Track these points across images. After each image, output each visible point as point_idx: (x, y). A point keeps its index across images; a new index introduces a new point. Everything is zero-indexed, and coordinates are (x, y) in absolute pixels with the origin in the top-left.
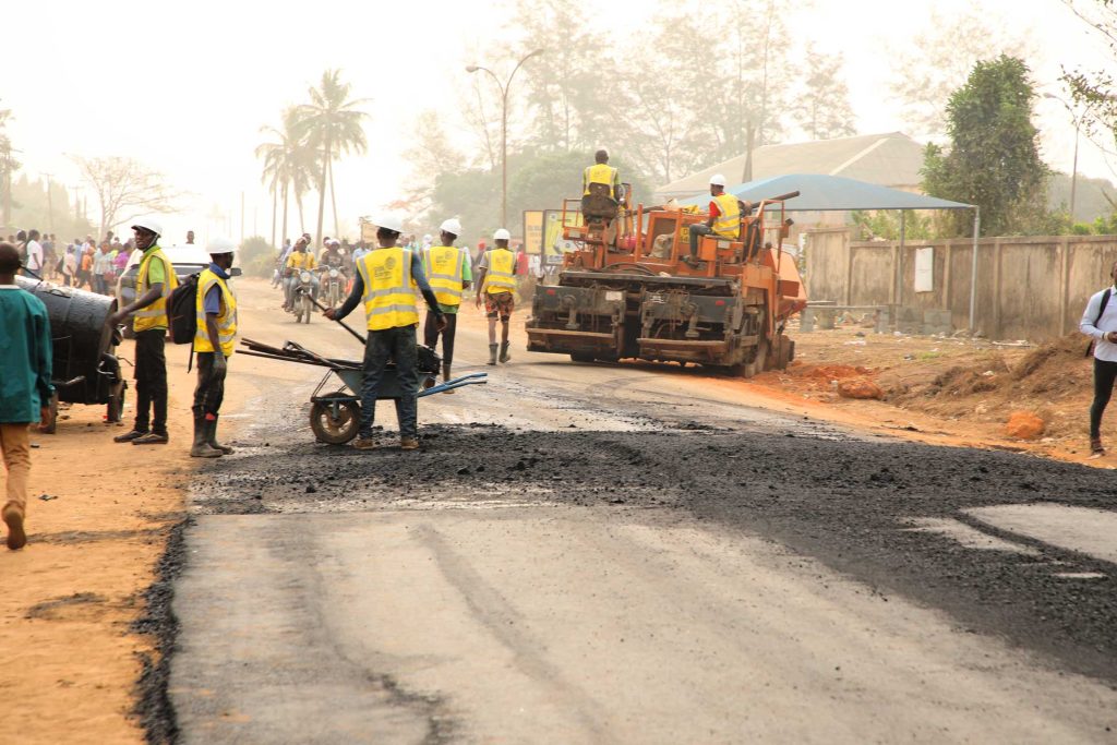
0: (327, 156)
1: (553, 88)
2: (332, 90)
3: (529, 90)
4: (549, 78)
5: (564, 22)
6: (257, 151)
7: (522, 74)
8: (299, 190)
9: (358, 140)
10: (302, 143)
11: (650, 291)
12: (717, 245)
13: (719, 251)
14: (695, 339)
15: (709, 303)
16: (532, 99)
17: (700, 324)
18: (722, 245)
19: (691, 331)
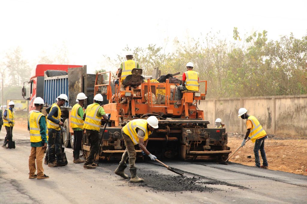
1: (15, 72)
3: (9, 72)
4: (14, 70)
5: (17, 58)
7: (8, 69)
11: (185, 127)
12: (194, 94)
13: (194, 98)
14: (209, 150)
15: (212, 131)
16: (10, 75)
17: (211, 142)
18: (196, 95)
19: (207, 146)
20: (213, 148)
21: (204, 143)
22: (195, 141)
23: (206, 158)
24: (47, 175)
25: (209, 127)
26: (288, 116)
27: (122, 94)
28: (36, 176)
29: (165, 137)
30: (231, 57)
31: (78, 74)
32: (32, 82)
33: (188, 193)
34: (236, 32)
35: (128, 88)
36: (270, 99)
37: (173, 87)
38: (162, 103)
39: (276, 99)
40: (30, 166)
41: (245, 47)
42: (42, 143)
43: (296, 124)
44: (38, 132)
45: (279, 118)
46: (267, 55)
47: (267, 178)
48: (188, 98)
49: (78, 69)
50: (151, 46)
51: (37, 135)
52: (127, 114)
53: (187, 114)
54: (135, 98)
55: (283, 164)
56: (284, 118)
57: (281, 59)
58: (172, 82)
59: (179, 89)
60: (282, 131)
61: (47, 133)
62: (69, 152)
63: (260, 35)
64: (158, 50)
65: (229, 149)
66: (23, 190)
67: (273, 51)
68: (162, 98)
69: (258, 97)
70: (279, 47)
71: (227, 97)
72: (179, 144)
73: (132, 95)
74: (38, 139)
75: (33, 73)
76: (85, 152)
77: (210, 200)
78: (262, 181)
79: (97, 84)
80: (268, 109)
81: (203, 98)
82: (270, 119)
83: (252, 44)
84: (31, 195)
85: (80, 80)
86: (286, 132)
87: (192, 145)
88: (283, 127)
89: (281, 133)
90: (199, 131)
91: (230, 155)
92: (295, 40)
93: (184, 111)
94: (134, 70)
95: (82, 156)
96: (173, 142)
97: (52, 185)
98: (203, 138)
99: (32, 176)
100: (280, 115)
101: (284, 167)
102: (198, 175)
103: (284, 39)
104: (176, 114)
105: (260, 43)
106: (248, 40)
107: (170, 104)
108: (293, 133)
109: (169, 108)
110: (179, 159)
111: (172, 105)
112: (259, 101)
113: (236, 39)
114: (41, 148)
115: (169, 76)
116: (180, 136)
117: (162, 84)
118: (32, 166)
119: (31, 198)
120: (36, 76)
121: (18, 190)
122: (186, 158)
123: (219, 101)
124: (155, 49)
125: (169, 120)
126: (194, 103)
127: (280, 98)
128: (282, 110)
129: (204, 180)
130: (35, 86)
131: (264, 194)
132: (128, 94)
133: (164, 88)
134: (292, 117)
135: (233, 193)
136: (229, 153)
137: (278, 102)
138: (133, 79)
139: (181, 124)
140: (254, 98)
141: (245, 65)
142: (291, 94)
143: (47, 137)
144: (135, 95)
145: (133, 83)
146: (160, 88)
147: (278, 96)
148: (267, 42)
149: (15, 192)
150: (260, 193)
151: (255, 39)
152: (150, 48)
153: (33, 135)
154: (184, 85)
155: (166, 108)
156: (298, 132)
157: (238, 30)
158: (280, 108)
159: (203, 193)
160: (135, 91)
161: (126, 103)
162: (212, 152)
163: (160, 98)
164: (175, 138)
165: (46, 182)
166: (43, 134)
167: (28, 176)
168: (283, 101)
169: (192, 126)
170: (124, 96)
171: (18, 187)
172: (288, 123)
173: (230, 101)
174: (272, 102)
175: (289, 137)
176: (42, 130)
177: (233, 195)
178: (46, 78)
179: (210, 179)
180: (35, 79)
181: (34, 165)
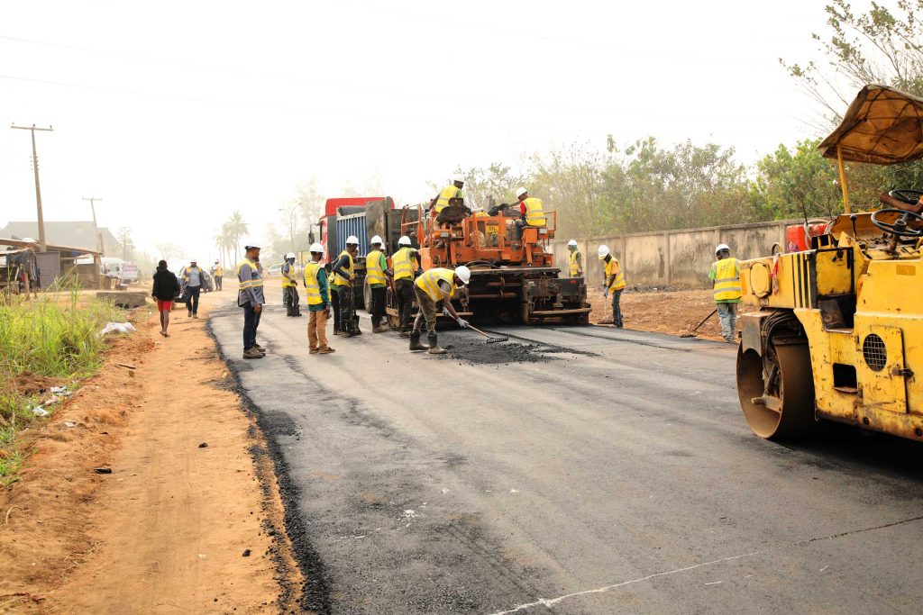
0: (236, 238)
1: (310, 212)
2: (237, 217)
3: (302, 213)
4: (308, 209)
5: (312, 191)
6: (213, 238)
7: (299, 207)
8: (228, 250)
9: (246, 232)
10: (228, 234)
11: (526, 278)
12: (538, 231)
13: (539, 236)
14: (561, 309)
15: (566, 282)
16: (303, 216)
17: (565, 298)
18: (542, 231)
19: (558, 304)
20: (566, 306)
21: (554, 299)
22: (540, 298)
23: (557, 319)
24: (332, 348)
25: (561, 276)
26: (687, 258)
27: (436, 234)
28: (318, 349)
29: (498, 292)
30: (605, 176)
31: (378, 210)
32: (321, 224)
33: (517, 364)
34: (611, 141)
35: (444, 226)
36: (662, 235)
37: (509, 221)
38: (494, 246)
39: (669, 234)
40: (309, 336)
41: (626, 162)
42: (324, 306)
43: (697, 270)
44: (318, 291)
45: (675, 261)
46: (656, 172)
47: (632, 341)
48: (529, 236)
49: (379, 203)
50: (495, 166)
51: (316, 295)
52: (446, 263)
53: (530, 259)
54: (455, 240)
55: (664, 323)
56: (681, 261)
57: (676, 176)
58: (508, 215)
59: (517, 224)
60: (678, 280)
61: (329, 292)
62: (365, 318)
63: (645, 143)
64: (505, 171)
65: (589, 306)
66: (299, 367)
67: (666, 166)
68: (495, 239)
69: (644, 234)
70: (672, 160)
71: (603, 234)
72: (518, 302)
73: (450, 236)
74: (318, 300)
75: (323, 212)
76: (390, 317)
77: (542, 372)
78: (622, 345)
79: (404, 222)
80: (660, 250)
81: (551, 236)
82: (662, 263)
83: (635, 156)
84: (307, 373)
85: (382, 218)
86: (684, 280)
87: (538, 302)
88: (680, 274)
89: (678, 284)
90: (546, 283)
91: (590, 314)
92: (696, 150)
93: (525, 256)
94: (451, 200)
95: (386, 323)
96: (509, 299)
97: (338, 362)
98: (551, 292)
99: (314, 350)
100: (676, 257)
101: (664, 327)
102: (536, 342)
103: (680, 148)
104: (515, 260)
105: (645, 156)
106: (628, 153)
107: (506, 246)
108: (694, 282)
109: (505, 253)
110: (518, 323)
111: (509, 248)
112: (646, 239)
113: (611, 150)
114: (322, 312)
115: (503, 207)
116: (519, 290)
117: (494, 218)
118: (313, 336)
119: (306, 377)
120: (326, 216)
121: (291, 368)
122: (529, 320)
123: (591, 240)
124: (501, 169)
125: (505, 268)
126: (539, 243)
127: (676, 234)
128: (679, 250)
129: (543, 348)
130: (325, 229)
131: (618, 362)
132: (445, 235)
133: (497, 224)
134: (692, 259)
135: (576, 362)
136: (588, 313)
137: (673, 239)
138: (452, 212)
139: (522, 274)
140: (640, 234)
141: (627, 187)
142: (691, 227)
143: (330, 297)
144: (454, 235)
145: (451, 219)
146: (491, 224)
147: (673, 231)
148: (655, 154)
149: (288, 370)
150: (613, 361)
151: (639, 150)
152: (493, 169)
153: (311, 295)
154: (524, 219)
155: (500, 252)
156: (700, 280)
157: (613, 138)
158: (675, 248)
159: (536, 364)
160: (454, 229)
161: (443, 246)
162: (565, 311)
163: (491, 238)
164: (513, 294)
165: (331, 357)
166: (323, 292)
167: (308, 350)
168: (680, 237)
169: (536, 276)
170: (439, 237)
171: (292, 363)
172: (687, 268)
173: (607, 241)
174: (664, 239)
175: (688, 287)
176: (322, 286)
177: (575, 365)
178: (340, 218)
179: (553, 346)
180: (326, 220)
181: (315, 335)
